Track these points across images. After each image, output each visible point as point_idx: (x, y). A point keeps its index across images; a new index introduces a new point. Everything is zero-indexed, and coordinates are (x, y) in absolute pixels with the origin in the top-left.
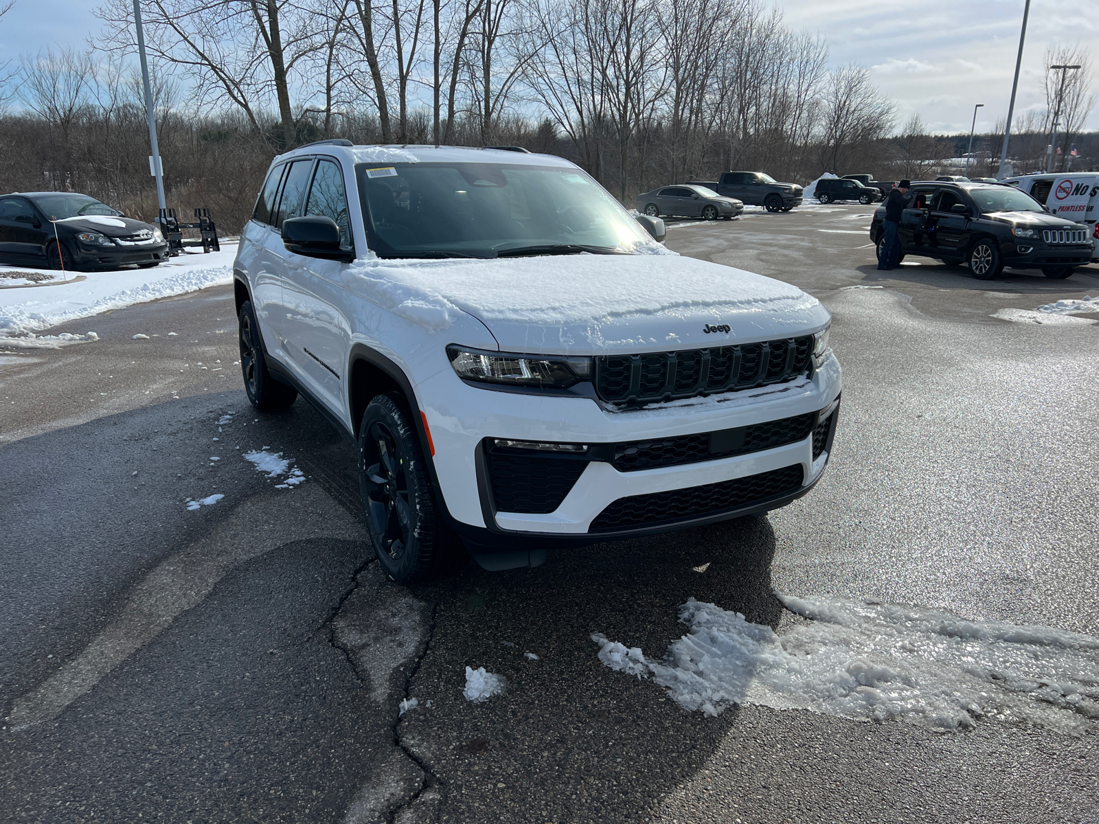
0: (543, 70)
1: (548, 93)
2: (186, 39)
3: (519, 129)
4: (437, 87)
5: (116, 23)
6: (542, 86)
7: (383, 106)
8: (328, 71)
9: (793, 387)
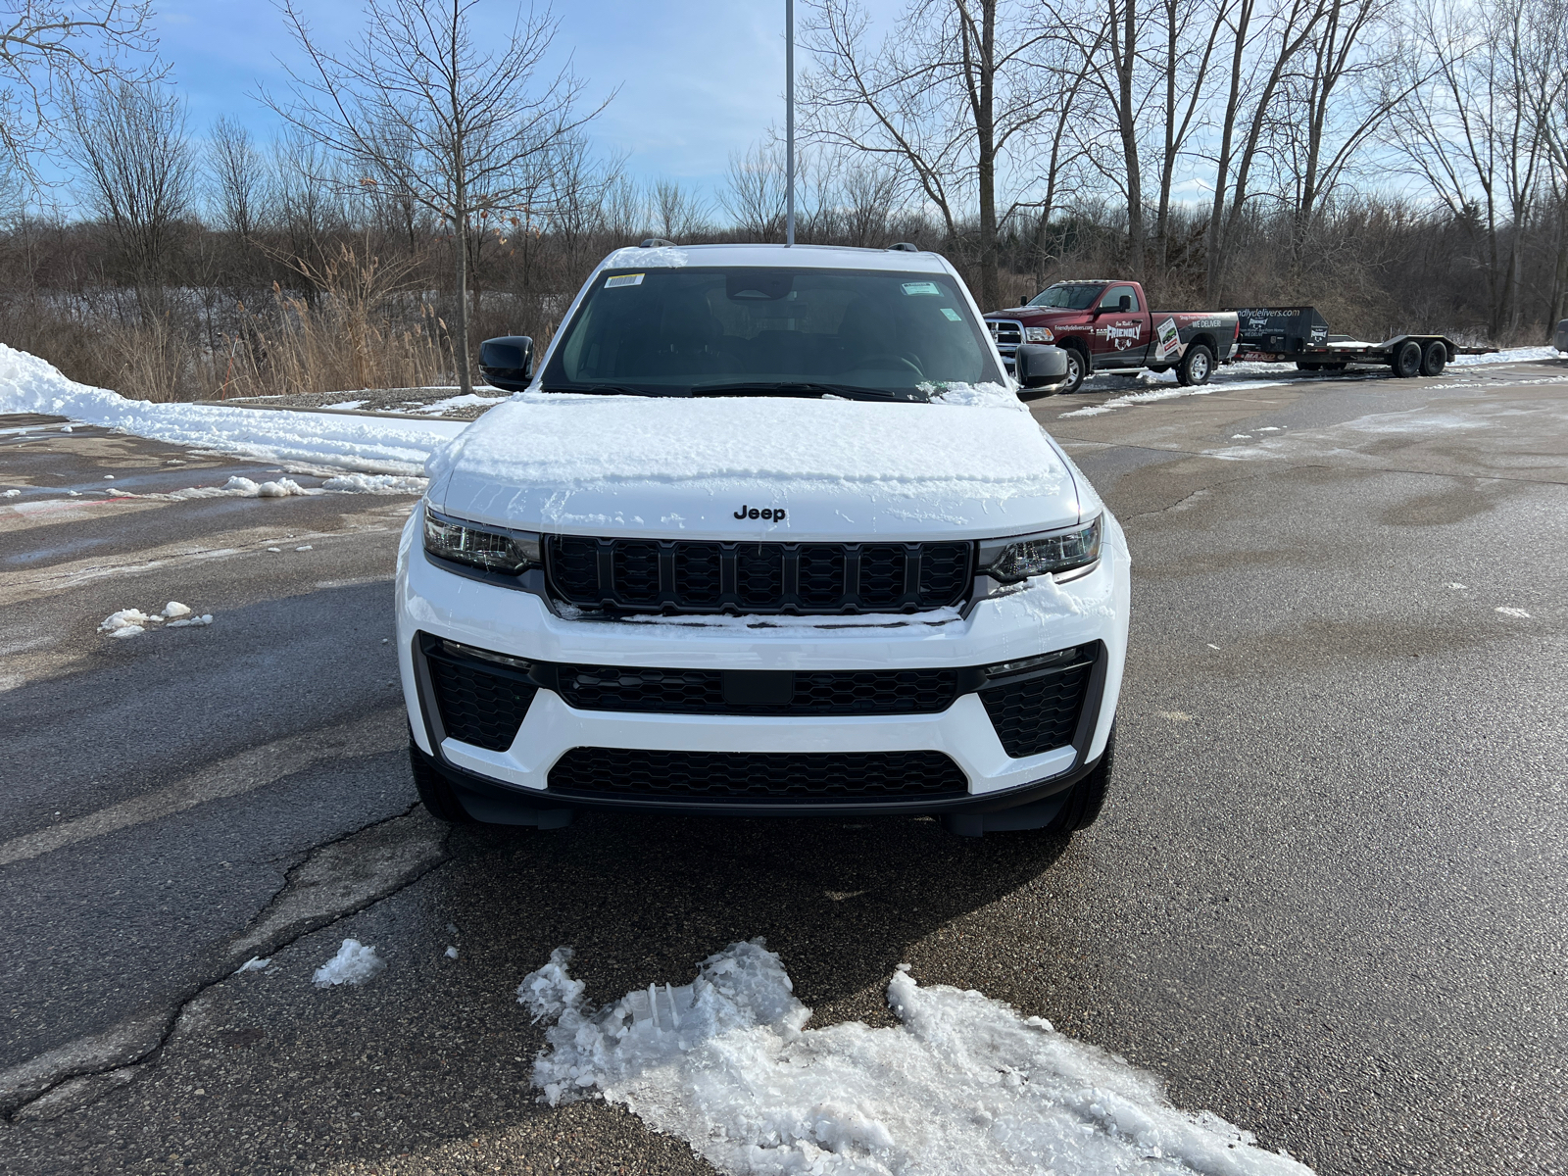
0: (1426, 122)
1: (1433, 160)
2: (883, 120)
3: (1399, 216)
4: (1224, 163)
5: (805, 107)
6: (1424, 149)
7: (1133, 194)
8: (1055, 149)
9: (915, 623)
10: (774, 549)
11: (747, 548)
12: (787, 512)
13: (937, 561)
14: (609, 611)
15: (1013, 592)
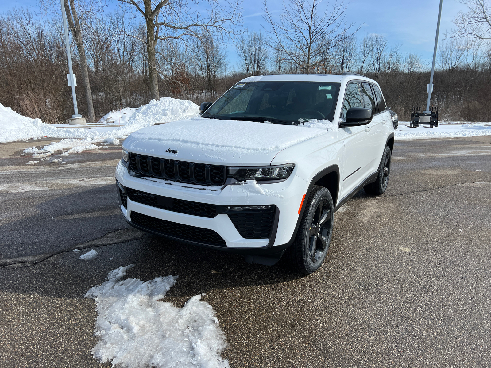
9: (207, 189)
10: (173, 161)
11: (167, 160)
12: (178, 152)
13: (215, 171)
14: (140, 175)
15: (240, 184)
